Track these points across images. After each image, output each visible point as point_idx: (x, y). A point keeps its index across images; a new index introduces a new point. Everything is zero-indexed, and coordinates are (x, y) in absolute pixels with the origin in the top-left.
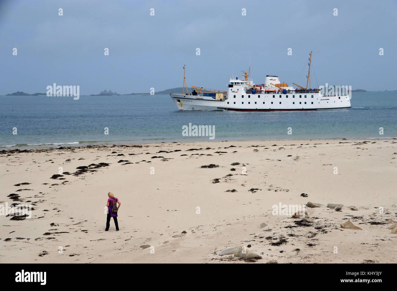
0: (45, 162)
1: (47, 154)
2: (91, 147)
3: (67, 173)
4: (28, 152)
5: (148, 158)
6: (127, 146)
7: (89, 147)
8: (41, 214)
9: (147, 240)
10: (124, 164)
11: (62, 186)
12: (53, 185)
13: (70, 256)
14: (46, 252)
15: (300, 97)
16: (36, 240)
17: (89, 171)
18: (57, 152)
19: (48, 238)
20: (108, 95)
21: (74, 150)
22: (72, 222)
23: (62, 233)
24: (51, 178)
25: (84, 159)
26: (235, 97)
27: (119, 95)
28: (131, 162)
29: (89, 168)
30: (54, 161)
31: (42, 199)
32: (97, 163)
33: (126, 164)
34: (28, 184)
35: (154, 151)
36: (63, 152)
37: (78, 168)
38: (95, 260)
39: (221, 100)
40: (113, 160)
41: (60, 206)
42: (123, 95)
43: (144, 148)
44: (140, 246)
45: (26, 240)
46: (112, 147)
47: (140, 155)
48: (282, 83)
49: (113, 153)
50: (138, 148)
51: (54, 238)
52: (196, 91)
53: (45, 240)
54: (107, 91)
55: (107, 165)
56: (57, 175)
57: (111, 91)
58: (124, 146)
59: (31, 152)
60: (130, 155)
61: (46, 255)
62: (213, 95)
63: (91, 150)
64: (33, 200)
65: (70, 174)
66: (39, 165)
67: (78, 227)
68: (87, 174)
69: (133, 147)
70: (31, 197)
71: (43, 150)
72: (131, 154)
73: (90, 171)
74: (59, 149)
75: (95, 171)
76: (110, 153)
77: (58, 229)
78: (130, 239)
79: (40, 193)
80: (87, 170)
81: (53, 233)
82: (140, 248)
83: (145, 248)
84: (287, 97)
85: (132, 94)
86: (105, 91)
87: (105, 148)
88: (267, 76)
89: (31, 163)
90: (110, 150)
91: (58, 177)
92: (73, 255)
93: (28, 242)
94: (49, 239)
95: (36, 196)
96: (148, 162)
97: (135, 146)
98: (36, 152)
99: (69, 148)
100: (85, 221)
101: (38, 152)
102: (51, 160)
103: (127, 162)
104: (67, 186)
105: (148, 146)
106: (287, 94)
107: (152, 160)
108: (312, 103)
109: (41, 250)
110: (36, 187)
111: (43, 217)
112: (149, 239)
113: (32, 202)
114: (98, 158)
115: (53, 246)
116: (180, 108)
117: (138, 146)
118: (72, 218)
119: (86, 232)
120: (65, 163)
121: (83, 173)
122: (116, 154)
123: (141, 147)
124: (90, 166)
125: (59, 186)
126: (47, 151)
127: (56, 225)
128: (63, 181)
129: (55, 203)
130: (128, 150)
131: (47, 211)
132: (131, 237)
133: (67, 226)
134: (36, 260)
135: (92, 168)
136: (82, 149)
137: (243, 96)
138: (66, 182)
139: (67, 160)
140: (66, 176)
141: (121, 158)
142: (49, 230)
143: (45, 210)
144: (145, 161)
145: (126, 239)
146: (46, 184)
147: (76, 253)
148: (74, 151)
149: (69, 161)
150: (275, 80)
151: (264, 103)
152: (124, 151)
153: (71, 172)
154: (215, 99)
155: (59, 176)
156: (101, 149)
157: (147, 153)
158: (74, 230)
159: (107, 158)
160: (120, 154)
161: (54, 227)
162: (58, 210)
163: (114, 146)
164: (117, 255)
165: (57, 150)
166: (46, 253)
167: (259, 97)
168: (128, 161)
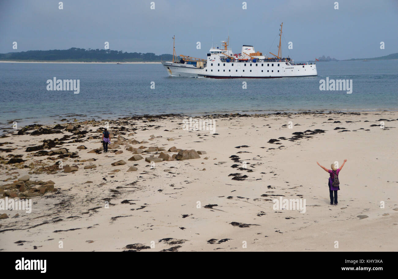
0: (262, 126)
1: (264, 118)
2: (307, 113)
3: (283, 138)
4: (248, 117)
5: (367, 126)
6: (344, 114)
7: (306, 113)
8: (259, 176)
9: (365, 210)
10: (341, 131)
11: (278, 151)
12: (270, 149)
13: (287, 218)
14: (263, 212)
15: (268, 65)
16: (255, 200)
17: (304, 137)
18: (274, 117)
19: (265, 200)
20: (327, 61)
21: (290, 115)
22: (288, 186)
23: (278, 196)
24: (268, 142)
25: (300, 125)
26: (212, 65)
27: (337, 61)
28: (348, 130)
29: (304, 134)
30: (271, 126)
31: (260, 162)
32: (313, 129)
33: (342, 131)
34: (247, 146)
35: (373, 119)
36: (280, 117)
37: (294, 134)
38: (310, 225)
39: (200, 68)
40: (329, 127)
41: (277, 170)
42: (341, 61)
43: (362, 116)
44: (357, 216)
45: (245, 200)
46: (329, 114)
47: (358, 123)
48: (256, 52)
49: (329, 119)
50: (356, 115)
51: (270, 200)
52: (183, 60)
53: (262, 202)
54: (325, 57)
55: (323, 131)
56: (274, 139)
57: (329, 57)
58: (341, 113)
59: (250, 116)
60: (347, 122)
61: (263, 215)
62: (194, 63)
63: (307, 116)
64: (252, 162)
65: (286, 139)
66: (257, 129)
67: (293, 192)
68: (303, 140)
69: (350, 114)
70: (250, 160)
71: (261, 115)
72: (349, 122)
73: (306, 137)
74: (276, 114)
75: (310, 137)
76: (326, 120)
77: (275, 192)
78: (346, 208)
79: (258, 156)
80: (303, 136)
81: (270, 195)
82: (357, 217)
83: (362, 219)
84: (257, 65)
85: (352, 59)
86: (324, 56)
87: (321, 115)
88: (244, 46)
89: (250, 127)
90: (326, 117)
91: (274, 141)
92: (289, 218)
93: (247, 202)
94: (267, 201)
95: (254, 159)
96: (366, 130)
97: (352, 114)
98: (254, 116)
99: (286, 114)
100: (301, 186)
101: (256, 117)
102: (268, 125)
103: (344, 130)
104: (283, 150)
105: (367, 114)
106: (256, 63)
107: (371, 128)
108: (278, 71)
109: (259, 211)
110: (255, 150)
111: (260, 179)
112: (367, 210)
113: (251, 164)
114: (313, 124)
115: (270, 207)
116: (170, 74)
117: (356, 114)
118: (288, 182)
119: (301, 196)
120: (281, 128)
121: (299, 139)
122: (333, 121)
123: (359, 114)
124: (305, 132)
125: (276, 150)
126: (265, 116)
127: (272, 188)
128: (279, 145)
129: (271, 167)
130: (345, 117)
131: (264, 173)
132: (347, 206)
133: (283, 189)
134: (255, 219)
135: (308, 134)
136: (298, 115)
137: (219, 65)
138: (283, 147)
139: (283, 126)
140: (282, 141)
141: (337, 125)
142: (266, 192)
143: (262, 173)
144: (363, 129)
145: (342, 207)
146: (263, 148)
147: (293, 217)
148: (291, 117)
149: (286, 127)
150: (249, 49)
151: (237, 71)
152: (341, 118)
153: (287, 137)
154: (196, 67)
155: (276, 140)
156: (317, 116)
157: (365, 121)
158: (290, 194)
159: (323, 124)
160: (337, 121)
161: (270, 190)
162: (274, 174)
163: (330, 113)
164: (332, 222)
165: (274, 116)
166: (264, 214)
167: (233, 65)
168: (344, 128)
